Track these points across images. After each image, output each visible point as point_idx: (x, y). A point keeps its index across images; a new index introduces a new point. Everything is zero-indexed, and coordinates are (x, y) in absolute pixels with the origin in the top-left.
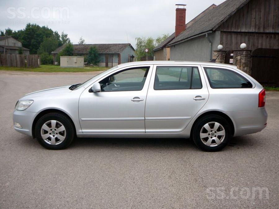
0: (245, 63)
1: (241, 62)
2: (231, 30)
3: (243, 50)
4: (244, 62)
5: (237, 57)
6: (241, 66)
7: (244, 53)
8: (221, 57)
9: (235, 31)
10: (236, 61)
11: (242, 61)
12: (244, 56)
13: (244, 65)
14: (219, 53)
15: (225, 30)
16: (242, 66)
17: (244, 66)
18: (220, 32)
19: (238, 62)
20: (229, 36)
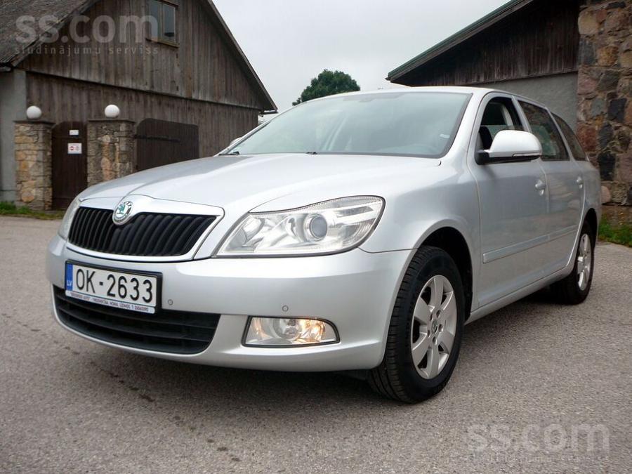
0: (126, 153)
1: (114, 149)
2: (49, 70)
3: (115, 121)
4: (123, 148)
5: (99, 139)
6: (114, 160)
7: (123, 127)
8: (43, 137)
9: (59, 74)
10: (97, 147)
11: (117, 147)
12: (124, 134)
13: (124, 156)
14: (36, 127)
15: (34, 70)
16: (117, 160)
17: (124, 159)
18: (24, 73)
19: (105, 149)
20: (45, 87)
